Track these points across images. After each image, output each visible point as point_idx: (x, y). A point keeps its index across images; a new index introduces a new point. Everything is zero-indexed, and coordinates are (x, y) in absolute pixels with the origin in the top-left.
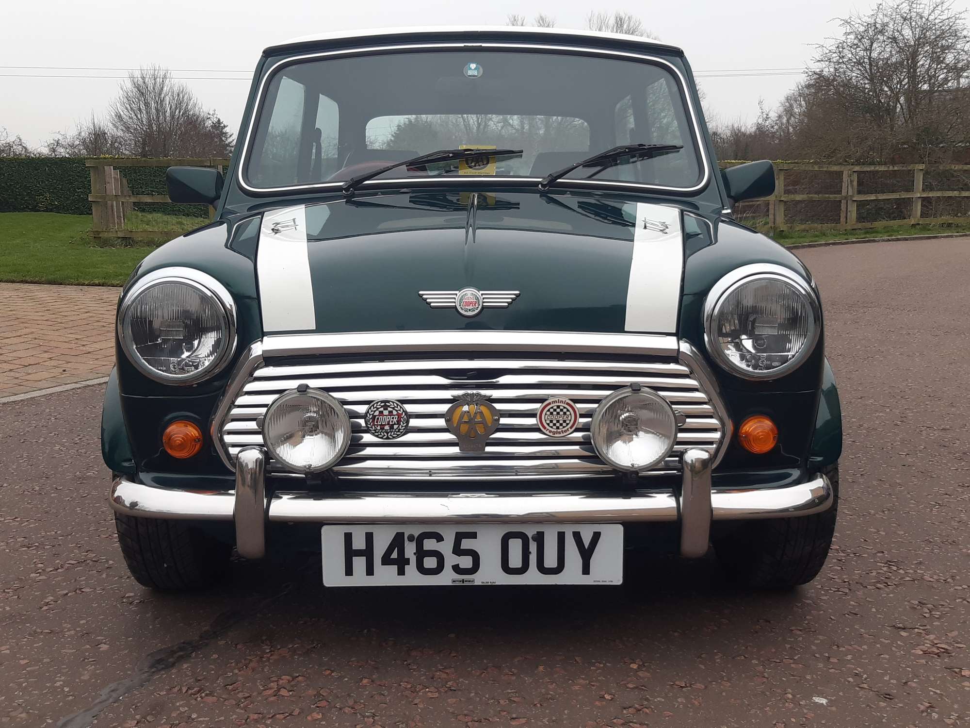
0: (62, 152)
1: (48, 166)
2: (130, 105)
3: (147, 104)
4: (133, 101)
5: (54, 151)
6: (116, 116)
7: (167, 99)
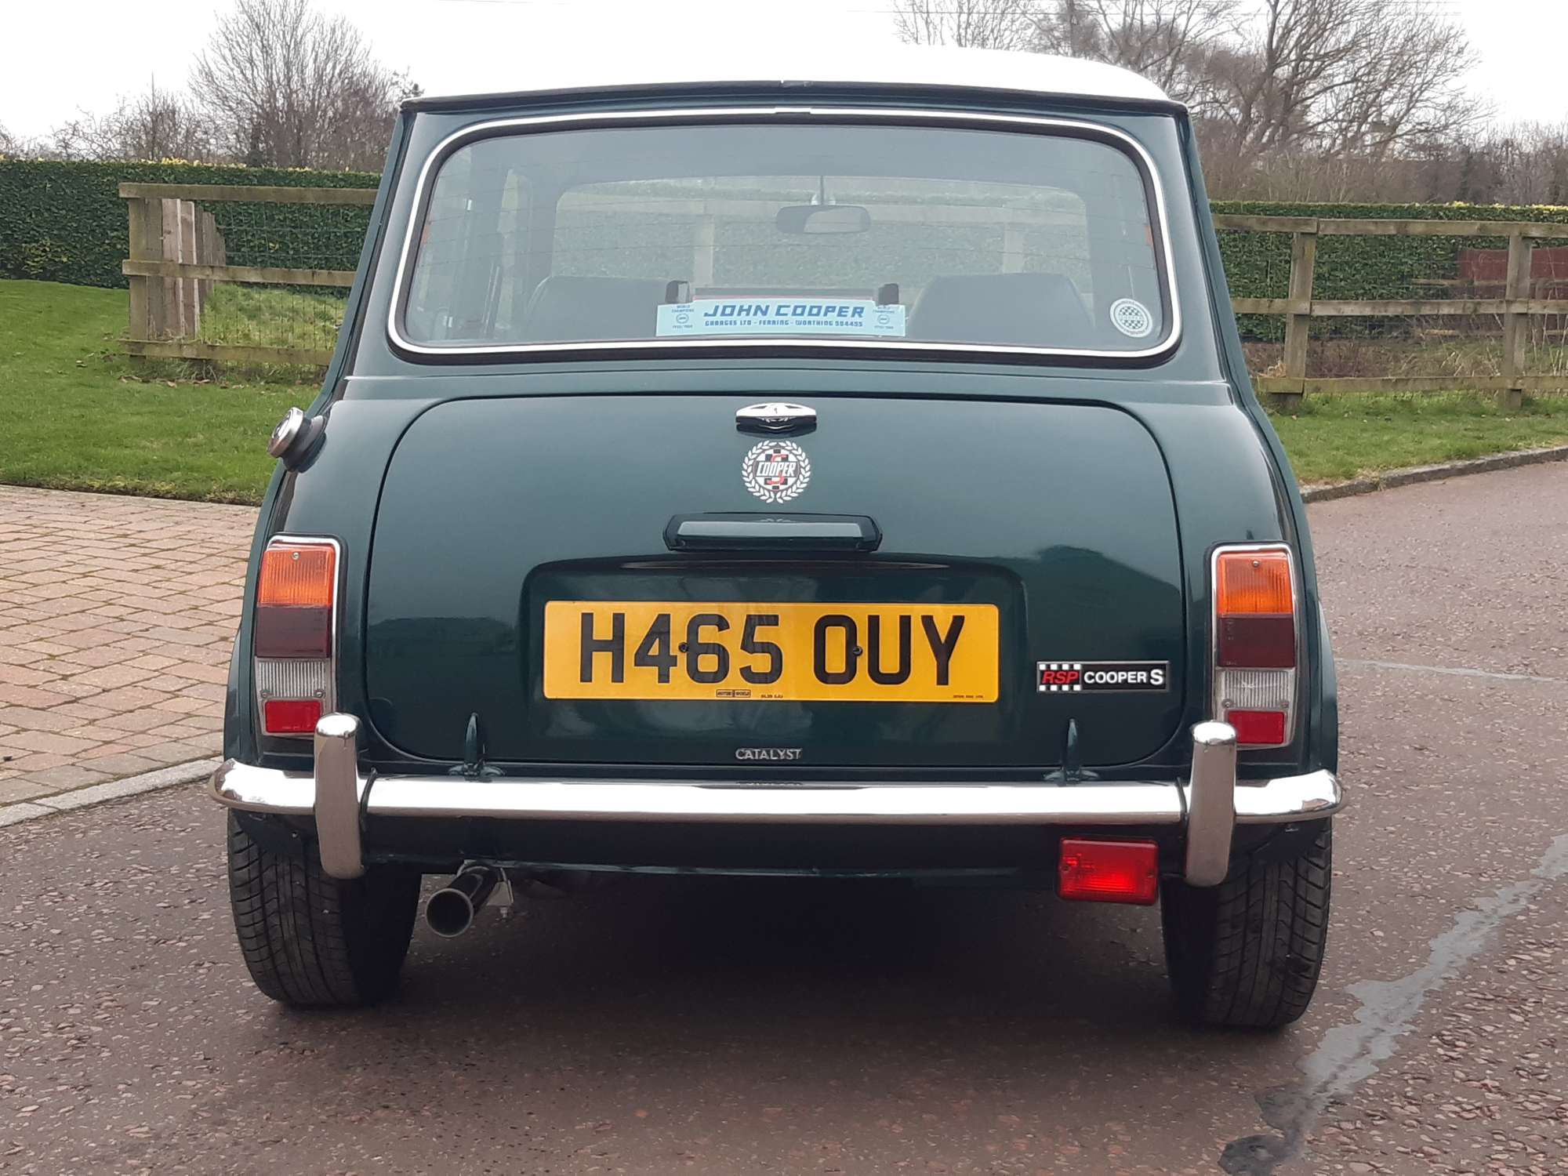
0: (82, 149)
1: (50, 180)
2: (230, 50)
3: (266, 49)
4: (237, 42)
5: (66, 146)
6: (201, 72)
7: (309, 41)
